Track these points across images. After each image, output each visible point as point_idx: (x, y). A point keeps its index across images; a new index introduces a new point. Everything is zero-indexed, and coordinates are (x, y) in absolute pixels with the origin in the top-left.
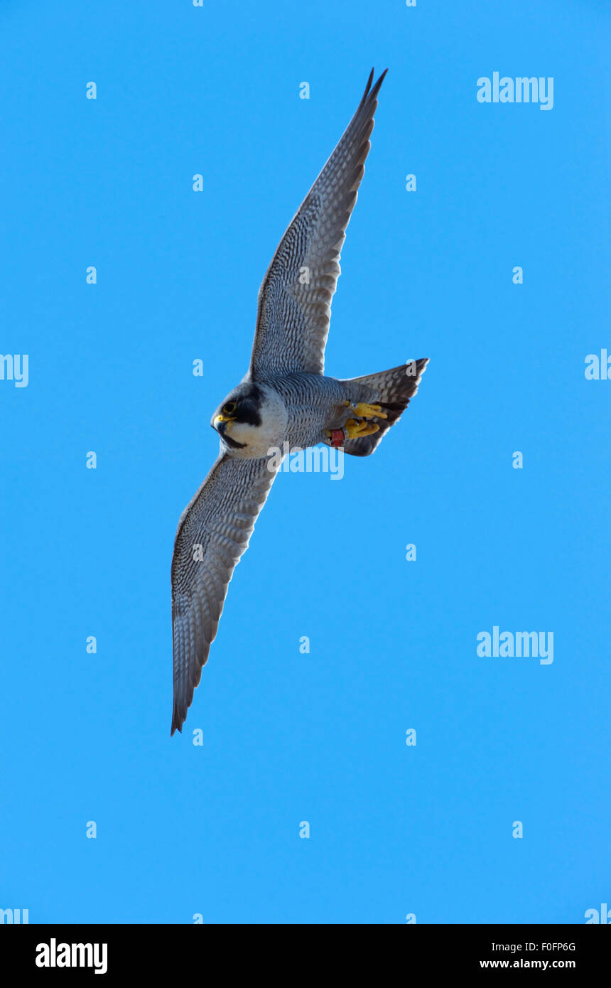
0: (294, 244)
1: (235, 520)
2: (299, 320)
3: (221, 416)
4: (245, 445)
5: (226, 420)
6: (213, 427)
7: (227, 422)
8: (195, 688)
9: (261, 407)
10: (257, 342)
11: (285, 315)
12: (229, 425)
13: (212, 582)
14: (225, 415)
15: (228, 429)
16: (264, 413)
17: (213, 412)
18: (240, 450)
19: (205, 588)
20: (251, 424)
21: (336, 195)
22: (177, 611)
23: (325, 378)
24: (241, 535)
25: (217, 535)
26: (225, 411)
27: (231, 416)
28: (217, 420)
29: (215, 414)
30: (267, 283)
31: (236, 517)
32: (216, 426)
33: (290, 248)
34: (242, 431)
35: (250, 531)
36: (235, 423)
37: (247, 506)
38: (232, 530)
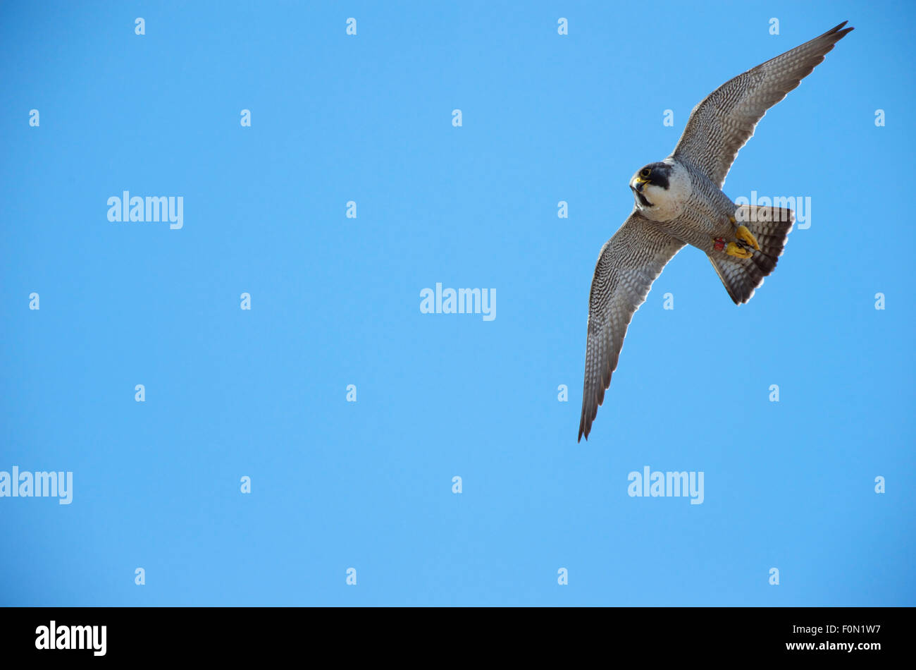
0: (734, 91)
1: (638, 276)
2: (719, 143)
3: (639, 179)
4: (653, 205)
5: (643, 181)
6: (631, 187)
7: (644, 184)
8: (606, 390)
9: (670, 176)
10: (684, 137)
11: (710, 133)
12: (645, 186)
13: (617, 318)
14: (642, 178)
15: (644, 190)
16: (672, 180)
17: (633, 175)
18: (649, 208)
19: (612, 321)
20: (661, 186)
21: (774, 85)
22: (592, 329)
23: (721, 192)
24: (642, 290)
25: (624, 281)
26: (642, 175)
27: (647, 179)
28: (635, 181)
29: (633, 177)
30: (705, 103)
31: (639, 274)
32: (634, 186)
33: (730, 92)
34: (654, 192)
35: (648, 289)
36: (650, 185)
37: (648, 270)
38: (635, 282)
